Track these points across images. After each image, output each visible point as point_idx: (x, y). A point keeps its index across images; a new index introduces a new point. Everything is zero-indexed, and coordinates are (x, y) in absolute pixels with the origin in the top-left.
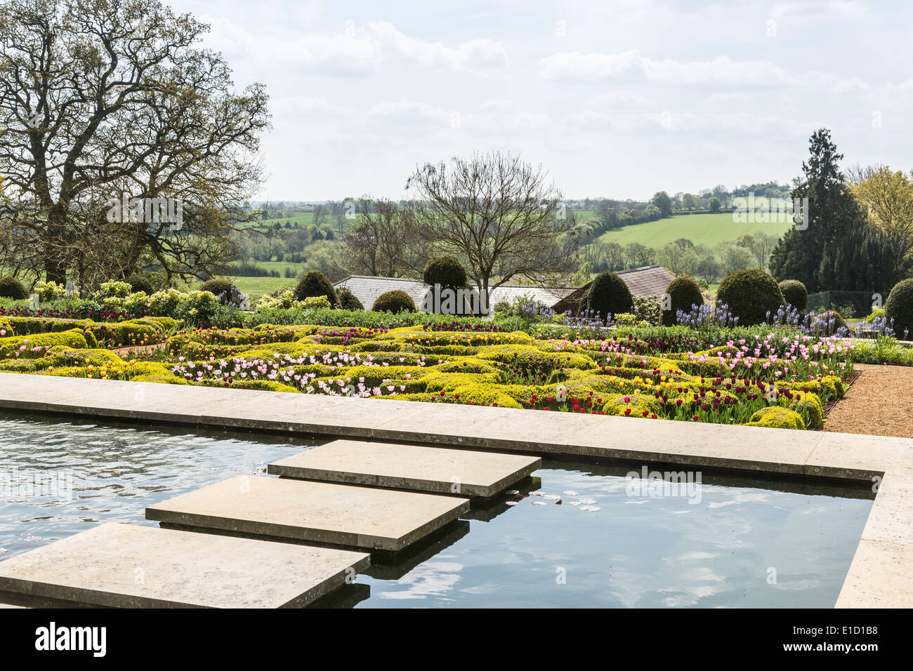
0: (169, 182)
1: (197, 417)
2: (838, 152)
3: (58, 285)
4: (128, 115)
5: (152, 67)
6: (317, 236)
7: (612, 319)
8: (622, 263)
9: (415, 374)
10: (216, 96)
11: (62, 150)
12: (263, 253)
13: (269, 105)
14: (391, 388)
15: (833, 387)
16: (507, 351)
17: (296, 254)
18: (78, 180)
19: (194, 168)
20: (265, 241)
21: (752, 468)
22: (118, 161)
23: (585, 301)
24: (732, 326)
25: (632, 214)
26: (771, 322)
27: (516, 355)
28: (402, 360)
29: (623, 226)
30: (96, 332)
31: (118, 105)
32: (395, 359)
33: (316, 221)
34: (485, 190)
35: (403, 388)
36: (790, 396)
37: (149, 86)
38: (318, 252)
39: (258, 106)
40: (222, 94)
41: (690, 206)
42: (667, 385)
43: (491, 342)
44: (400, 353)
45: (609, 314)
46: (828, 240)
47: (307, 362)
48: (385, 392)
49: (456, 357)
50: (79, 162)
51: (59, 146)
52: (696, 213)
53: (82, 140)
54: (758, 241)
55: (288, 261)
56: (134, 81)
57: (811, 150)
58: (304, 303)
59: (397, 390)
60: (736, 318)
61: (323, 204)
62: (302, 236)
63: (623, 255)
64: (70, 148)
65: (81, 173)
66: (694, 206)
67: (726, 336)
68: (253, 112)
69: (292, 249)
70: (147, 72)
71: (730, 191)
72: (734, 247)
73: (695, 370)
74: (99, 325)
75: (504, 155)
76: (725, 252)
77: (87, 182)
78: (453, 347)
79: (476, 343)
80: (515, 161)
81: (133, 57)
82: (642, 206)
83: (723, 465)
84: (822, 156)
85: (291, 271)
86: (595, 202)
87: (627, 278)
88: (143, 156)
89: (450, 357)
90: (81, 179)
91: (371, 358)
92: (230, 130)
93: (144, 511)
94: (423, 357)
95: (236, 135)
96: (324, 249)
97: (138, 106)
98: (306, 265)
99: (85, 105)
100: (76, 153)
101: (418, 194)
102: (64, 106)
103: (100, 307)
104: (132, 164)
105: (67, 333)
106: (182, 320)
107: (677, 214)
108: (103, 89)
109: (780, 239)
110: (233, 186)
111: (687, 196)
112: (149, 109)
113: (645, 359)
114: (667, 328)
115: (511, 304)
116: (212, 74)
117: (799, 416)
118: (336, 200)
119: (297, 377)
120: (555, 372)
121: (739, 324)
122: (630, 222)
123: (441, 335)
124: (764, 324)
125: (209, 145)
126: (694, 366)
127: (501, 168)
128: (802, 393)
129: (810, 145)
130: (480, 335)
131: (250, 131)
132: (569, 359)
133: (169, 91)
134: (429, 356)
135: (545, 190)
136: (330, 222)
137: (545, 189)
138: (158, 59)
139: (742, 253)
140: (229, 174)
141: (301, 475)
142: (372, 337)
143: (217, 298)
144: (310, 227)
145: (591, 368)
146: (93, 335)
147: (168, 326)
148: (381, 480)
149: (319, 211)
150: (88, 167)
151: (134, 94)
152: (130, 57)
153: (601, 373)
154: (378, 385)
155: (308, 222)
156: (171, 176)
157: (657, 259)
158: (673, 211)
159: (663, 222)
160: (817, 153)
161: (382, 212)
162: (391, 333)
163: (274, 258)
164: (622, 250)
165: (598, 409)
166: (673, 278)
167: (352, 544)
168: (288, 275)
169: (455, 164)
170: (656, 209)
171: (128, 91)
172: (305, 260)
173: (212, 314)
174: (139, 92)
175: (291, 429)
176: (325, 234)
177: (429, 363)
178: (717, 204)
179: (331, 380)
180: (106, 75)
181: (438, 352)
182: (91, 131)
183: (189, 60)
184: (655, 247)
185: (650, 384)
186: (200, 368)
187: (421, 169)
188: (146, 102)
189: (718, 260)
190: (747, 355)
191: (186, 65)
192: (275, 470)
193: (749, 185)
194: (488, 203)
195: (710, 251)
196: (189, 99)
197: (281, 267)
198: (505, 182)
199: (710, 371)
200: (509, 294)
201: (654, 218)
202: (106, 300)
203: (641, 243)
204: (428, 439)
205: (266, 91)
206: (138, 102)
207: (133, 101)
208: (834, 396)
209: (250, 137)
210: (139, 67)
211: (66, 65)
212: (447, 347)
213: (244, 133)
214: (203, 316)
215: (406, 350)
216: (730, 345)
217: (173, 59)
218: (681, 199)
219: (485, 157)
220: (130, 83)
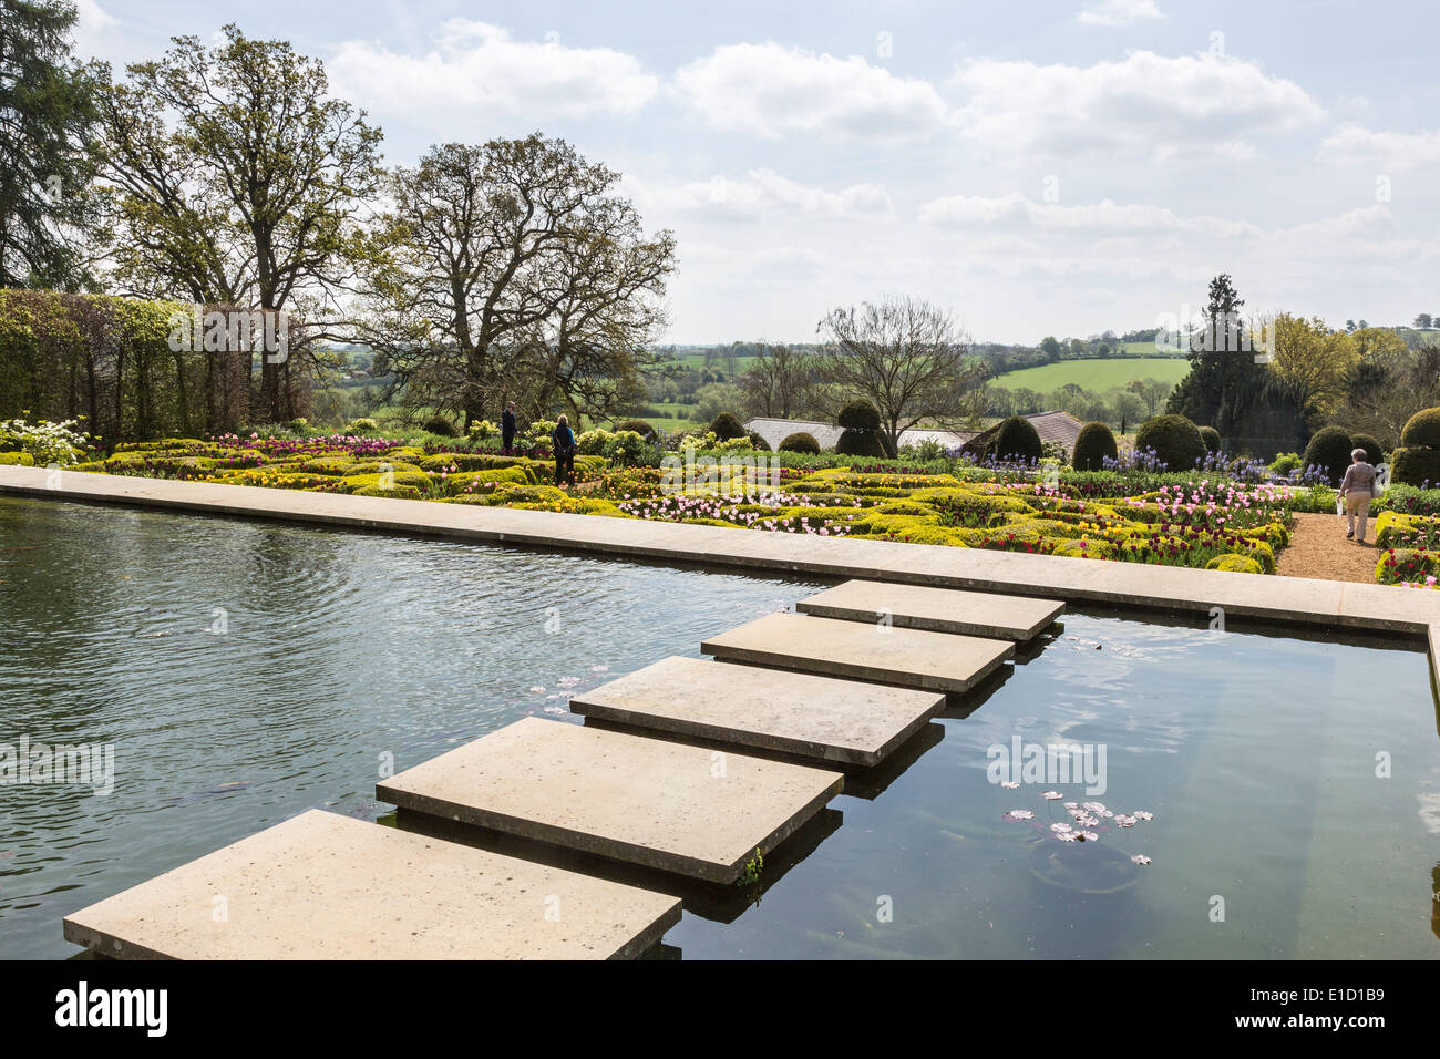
0: (580, 325)
1: (700, 554)
2: (1239, 297)
3: (491, 423)
4: (542, 261)
5: (566, 215)
6: (708, 379)
7: (1036, 463)
8: (1009, 408)
9: (856, 515)
10: (626, 242)
11: (483, 295)
12: (655, 395)
13: (676, 252)
14: (837, 529)
15: (1279, 535)
16: (943, 494)
17: (688, 396)
18: (495, 324)
19: (605, 312)
20: (658, 383)
21: (1283, 617)
22: (534, 306)
23: (992, 445)
24: (1160, 472)
25: (1020, 359)
26: (1201, 468)
27: (950, 497)
28: (838, 501)
29: (1011, 370)
30: (535, 469)
31: (533, 253)
32: (830, 500)
33: (707, 364)
34: (895, 333)
35: (848, 528)
36: (1247, 544)
37: (563, 233)
38: (710, 394)
39: (667, 252)
40: (631, 240)
41: (1079, 351)
42: (1115, 530)
43: (920, 485)
44: (835, 494)
45: (1034, 458)
46: (1227, 387)
47: (745, 501)
48: (832, 532)
49: (890, 500)
50: (497, 307)
51: (480, 292)
52: (1086, 359)
53: (500, 286)
54: (1148, 386)
55: (680, 402)
56: (549, 229)
57: (1211, 295)
58: (726, 444)
59: (843, 530)
60: (1165, 464)
61: (714, 347)
62: (694, 378)
63: (1011, 400)
64: (488, 293)
65: (499, 317)
66: (1082, 351)
67: (1156, 482)
68: (660, 257)
69: (684, 391)
70: (562, 220)
71: (1120, 336)
72: (1124, 393)
73: (1133, 515)
74: (537, 463)
75: (913, 298)
76: (1114, 399)
77: (506, 326)
78: (884, 489)
79: (906, 485)
80: (925, 305)
81: (548, 207)
82: (1031, 351)
83: (1252, 613)
84: (1222, 301)
85: (683, 413)
86: (983, 347)
87: (1034, 421)
88: (556, 302)
89: (885, 499)
90: (499, 323)
91: (807, 499)
92: (639, 274)
93: (700, 646)
94: (859, 499)
95: (644, 281)
96: (715, 392)
97: (553, 252)
98: (698, 407)
99: (502, 252)
100: (494, 298)
101: (828, 337)
102: (484, 253)
103: (531, 446)
104: (545, 309)
105: (509, 469)
106: (610, 459)
107: (1066, 359)
108: (519, 238)
109: (1177, 386)
110: (639, 330)
111: (1076, 342)
112: (562, 255)
113: (1081, 503)
114: (1094, 474)
115: (915, 447)
116: (623, 221)
117: (1257, 564)
118: (726, 344)
119: (742, 517)
120: (995, 515)
121: (1168, 470)
122: (1020, 366)
123: (869, 477)
124: (1194, 471)
125: (618, 290)
126: (1130, 511)
127: (910, 312)
128: (1257, 541)
129: (1210, 291)
130: (909, 478)
131: (657, 276)
132: (1006, 503)
133: (581, 238)
134: (863, 498)
135: (955, 336)
136: (720, 365)
137: (955, 334)
138: (571, 207)
139: (1132, 398)
140: (638, 318)
141: (830, 614)
142: (800, 478)
143: (643, 438)
144: (701, 370)
145: (1028, 512)
146: (532, 473)
147: (599, 465)
148: (913, 621)
149: (710, 354)
150: (504, 311)
151: (548, 242)
152: (545, 206)
153: (1038, 517)
154: (823, 525)
155: (698, 365)
156: (583, 320)
157: (1045, 404)
158: (1062, 356)
159: (1051, 367)
160: (1218, 299)
161: (777, 355)
162: (818, 474)
163: (667, 400)
164: (1010, 395)
165: (1049, 551)
166: (1082, 426)
167: (916, 684)
168: (681, 416)
169: (865, 308)
170: (1044, 353)
171: (543, 238)
172: (696, 402)
173: (638, 453)
174: (553, 240)
175: (795, 568)
176: (716, 377)
177: (866, 504)
178: (1105, 349)
179: (775, 520)
180: (524, 223)
181: (872, 494)
182: (507, 278)
183: (601, 208)
184: (1043, 392)
185: (1096, 529)
186: (644, 506)
187: (832, 313)
188: (560, 249)
189: (1107, 406)
190: (1184, 502)
191: (597, 213)
192: (803, 608)
193: (1139, 330)
194: (897, 347)
195: (1099, 397)
196: (602, 245)
197: (673, 408)
198: (915, 326)
199: (1149, 518)
200: (912, 437)
201: (1042, 363)
202: (538, 439)
203: (1029, 387)
204: (937, 581)
205: (674, 237)
206: (553, 248)
207: (548, 248)
208: (1281, 544)
209: (658, 282)
210: (553, 214)
211: (487, 214)
212: (879, 488)
213: (652, 277)
214: (630, 456)
215: (837, 492)
216: (1163, 490)
217: (585, 207)
218: (1070, 344)
219: (894, 301)
220: (545, 231)
